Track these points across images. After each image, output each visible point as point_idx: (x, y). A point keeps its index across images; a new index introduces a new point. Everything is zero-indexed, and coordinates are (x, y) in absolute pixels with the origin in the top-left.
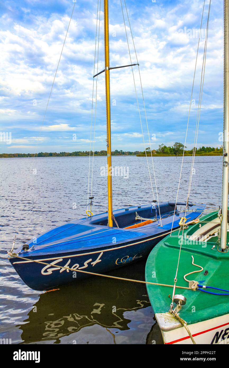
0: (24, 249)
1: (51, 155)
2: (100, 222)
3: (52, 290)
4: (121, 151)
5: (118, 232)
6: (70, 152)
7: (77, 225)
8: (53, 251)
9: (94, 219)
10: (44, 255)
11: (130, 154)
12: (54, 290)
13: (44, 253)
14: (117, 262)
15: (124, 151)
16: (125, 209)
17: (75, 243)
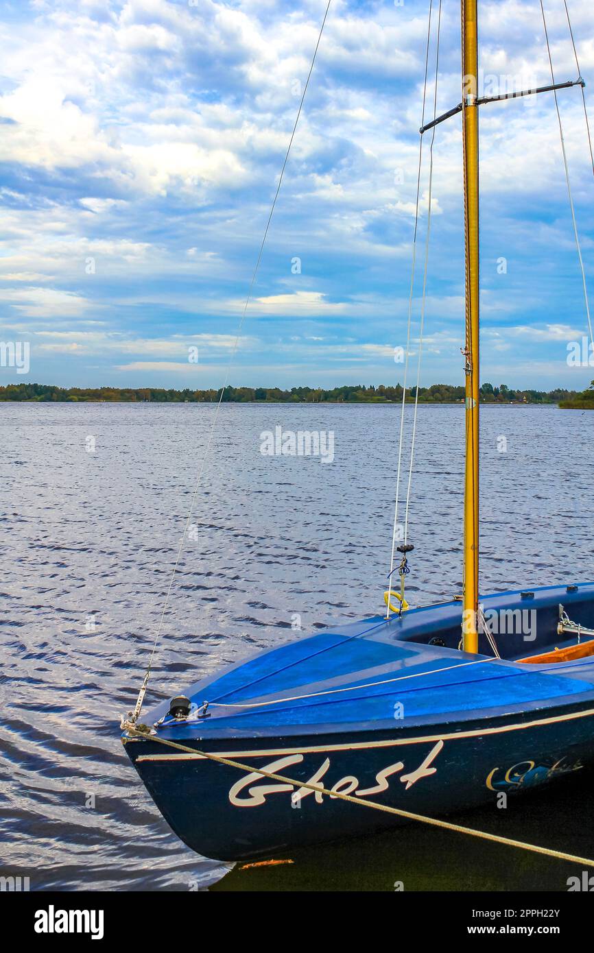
0: (173, 712)
1: (261, 396)
2: (433, 634)
3: (265, 863)
4: (503, 387)
5: (498, 674)
6: (326, 389)
7: (353, 639)
8: (273, 727)
9: (410, 623)
10: (241, 736)
11: (535, 398)
12: (272, 862)
13: (241, 732)
14: (493, 780)
15: (511, 387)
16: (522, 594)
17: (349, 704)
